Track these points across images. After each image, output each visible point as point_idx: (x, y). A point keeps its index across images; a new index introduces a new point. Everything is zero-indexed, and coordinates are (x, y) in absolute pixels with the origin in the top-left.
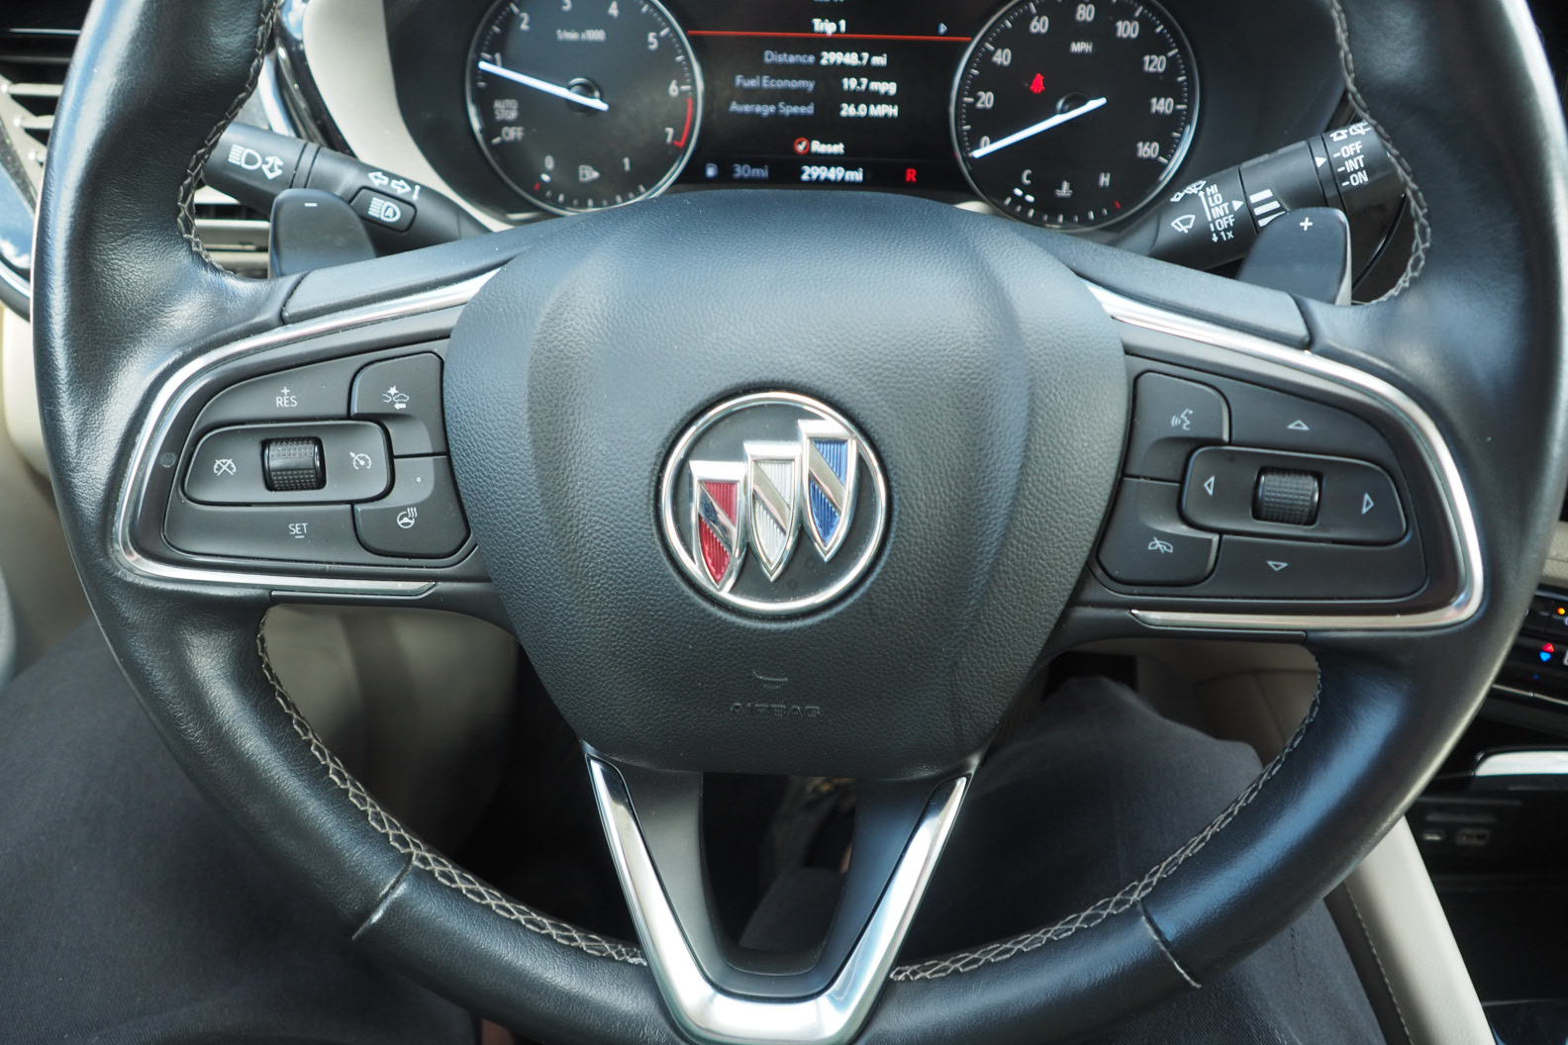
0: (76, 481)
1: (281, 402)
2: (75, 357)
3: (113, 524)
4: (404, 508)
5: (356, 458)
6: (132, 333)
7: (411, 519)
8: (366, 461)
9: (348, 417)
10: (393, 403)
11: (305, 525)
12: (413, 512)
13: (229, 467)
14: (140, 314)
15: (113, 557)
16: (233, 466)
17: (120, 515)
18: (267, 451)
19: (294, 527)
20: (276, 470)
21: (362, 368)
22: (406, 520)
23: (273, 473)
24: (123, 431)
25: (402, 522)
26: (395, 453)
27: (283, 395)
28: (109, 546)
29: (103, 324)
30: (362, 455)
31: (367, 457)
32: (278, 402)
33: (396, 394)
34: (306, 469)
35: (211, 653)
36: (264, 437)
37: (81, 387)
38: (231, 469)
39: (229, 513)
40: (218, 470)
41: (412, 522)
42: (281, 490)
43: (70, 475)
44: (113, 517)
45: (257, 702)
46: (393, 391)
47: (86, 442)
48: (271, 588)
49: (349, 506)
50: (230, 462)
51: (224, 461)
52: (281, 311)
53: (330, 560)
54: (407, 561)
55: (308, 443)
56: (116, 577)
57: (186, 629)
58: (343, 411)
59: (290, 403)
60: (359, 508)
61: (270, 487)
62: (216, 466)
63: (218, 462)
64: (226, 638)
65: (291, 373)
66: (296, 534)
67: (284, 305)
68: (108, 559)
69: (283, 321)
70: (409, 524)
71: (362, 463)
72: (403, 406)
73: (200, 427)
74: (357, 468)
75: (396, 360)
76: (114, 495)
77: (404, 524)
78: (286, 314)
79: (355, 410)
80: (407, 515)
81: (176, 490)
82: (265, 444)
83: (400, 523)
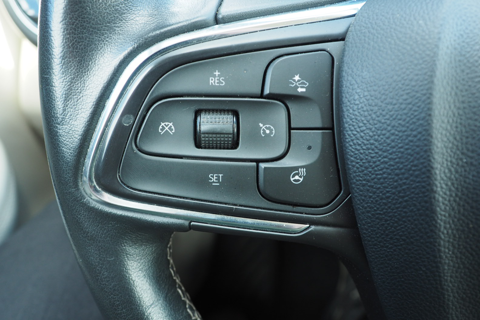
0: (61, 131)
1: (213, 82)
2: (68, 38)
3: (83, 165)
4: (297, 168)
5: (264, 127)
6: (109, 23)
7: (300, 177)
8: (271, 130)
9: (262, 96)
10: (297, 87)
11: (221, 175)
12: (303, 171)
13: (170, 128)
14: (116, 10)
15: (81, 188)
16: (173, 127)
17: (89, 158)
18: (199, 118)
19: (213, 177)
20: (204, 133)
21: (274, 60)
22: (297, 177)
23: (203, 135)
24: (97, 96)
25: (294, 179)
26: (292, 126)
27: (215, 76)
28: (79, 181)
29: (90, 14)
30: (268, 126)
31: (272, 127)
32: (211, 81)
33: (299, 81)
34: (226, 134)
35: (141, 259)
36: (197, 107)
37: (70, 62)
38: (171, 130)
39: (167, 163)
40: (162, 130)
41: (301, 179)
42: (205, 148)
43: (57, 127)
44: (85, 159)
45: (167, 294)
46: (297, 78)
47: (70, 103)
48: (191, 219)
49: (255, 164)
50: (171, 124)
51: (167, 123)
52: (216, 15)
53: (235, 202)
54: (290, 208)
55: (228, 114)
56: (82, 203)
57: (126, 243)
58: (258, 91)
59: (220, 82)
60: (263, 165)
61: (198, 145)
62: (160, 127)
63: (163, 124)
64: (151, 249)
65: (223, 59)
66: (214, 182)
67: (217, 11)
68: (78, 189)
69: (217, 21)
70: (299, 180)
71: (268, 132)
72: (304, 90)
73: (154, 95)
74: (263, 136)
75: (300, 55)
76: (86, 144)
77: (295, 180)
78: (220, 16)
79: (267, 91)
80: (298, 174)
81: (131, 143)
82: (198, 113)
83: (292, 179)
